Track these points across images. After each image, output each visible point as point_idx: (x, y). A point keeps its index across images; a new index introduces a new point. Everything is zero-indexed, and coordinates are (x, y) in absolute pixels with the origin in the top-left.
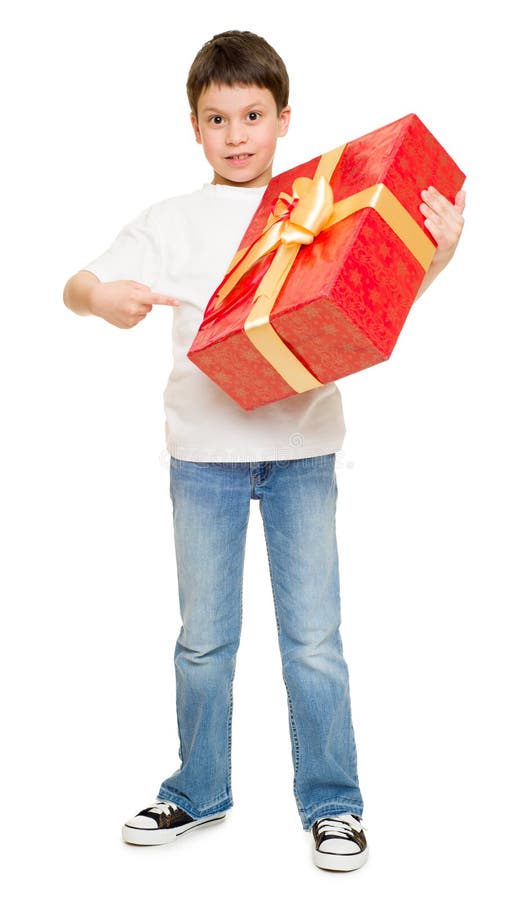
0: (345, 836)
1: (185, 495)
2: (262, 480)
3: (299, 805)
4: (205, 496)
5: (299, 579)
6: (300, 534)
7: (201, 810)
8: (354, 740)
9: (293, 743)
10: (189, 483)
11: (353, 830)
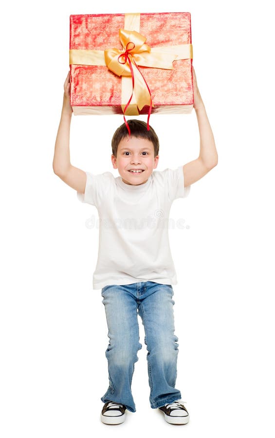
11: (181, 405)
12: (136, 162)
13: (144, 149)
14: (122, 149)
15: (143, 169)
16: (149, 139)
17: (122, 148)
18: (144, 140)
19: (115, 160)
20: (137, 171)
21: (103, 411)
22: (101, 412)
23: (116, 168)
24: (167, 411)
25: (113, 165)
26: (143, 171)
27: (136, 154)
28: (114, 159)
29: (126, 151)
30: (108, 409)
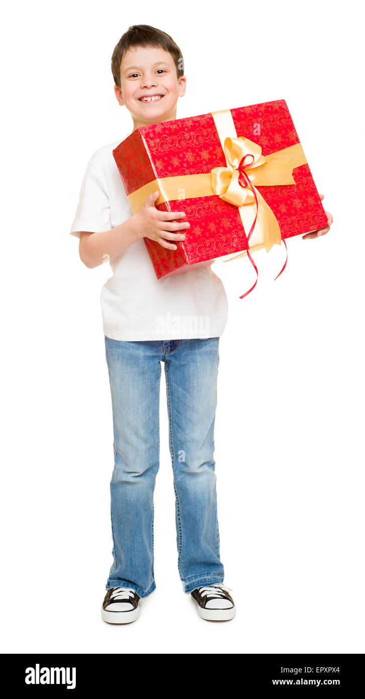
0: (220, 596)
1: (118, 359)
2: (171, 350)
3: (181, 576)
4: (132, 360)
5: (191, 421)
6: (195, 391)
7: (146, 591)
8: (218, 530)
9: (178, 533)
10: (121, 350)
11: (224, 591)
12: (149, 84)
13: (159, 63)
14: (126, 71)
15: (162, 92)
16: (164, 49)
17: (126, 69)
18: (155, 49)
19: (121, 92)
20: (153, 98)
21: (104, 603)
22: (102, 605)
23: (123, 104)
24: (201, 600)
25: (119, 100)
26: (162, 96)
27: (148, 73)
28: (118, 92)
29: (133, 72)
30: (113, 601)
